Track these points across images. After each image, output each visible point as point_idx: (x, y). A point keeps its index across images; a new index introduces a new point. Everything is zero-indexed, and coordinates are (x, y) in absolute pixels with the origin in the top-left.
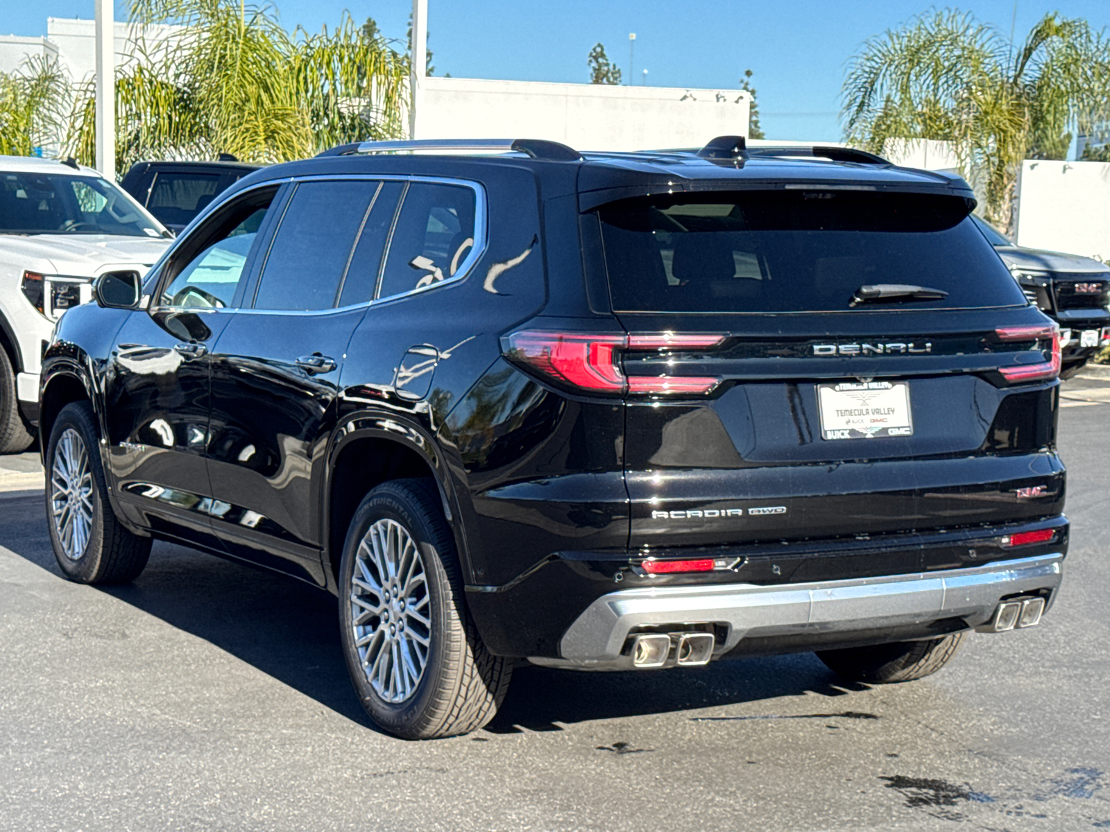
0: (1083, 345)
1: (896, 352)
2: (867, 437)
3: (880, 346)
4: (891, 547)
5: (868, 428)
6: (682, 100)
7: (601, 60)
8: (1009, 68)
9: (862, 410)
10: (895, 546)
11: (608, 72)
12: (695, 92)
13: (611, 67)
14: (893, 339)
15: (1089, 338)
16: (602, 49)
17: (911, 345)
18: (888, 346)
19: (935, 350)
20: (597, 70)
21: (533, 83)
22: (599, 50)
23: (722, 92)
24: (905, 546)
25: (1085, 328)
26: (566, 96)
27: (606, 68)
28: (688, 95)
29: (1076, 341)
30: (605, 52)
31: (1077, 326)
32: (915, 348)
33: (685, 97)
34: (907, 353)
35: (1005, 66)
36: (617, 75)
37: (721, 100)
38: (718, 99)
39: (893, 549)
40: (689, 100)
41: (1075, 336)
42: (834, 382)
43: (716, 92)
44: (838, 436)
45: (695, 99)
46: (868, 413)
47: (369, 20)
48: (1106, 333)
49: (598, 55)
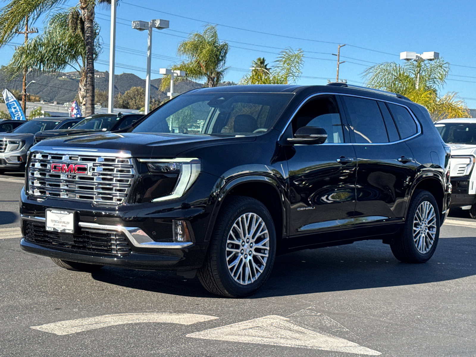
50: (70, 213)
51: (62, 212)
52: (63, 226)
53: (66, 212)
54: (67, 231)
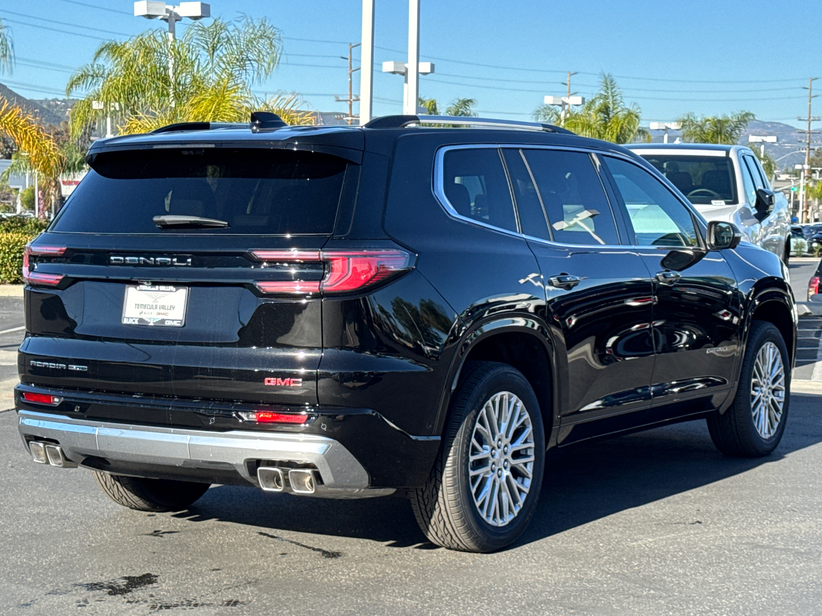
1: (163, 264)
2: (150, 324)
3: (152, 259)
4: (148, 405)
5: (152, 318)
9: (152, 306)
10: (150, 405)
14: (161, 254)
17: (175, 260)
18: (158, 259)
19: (194, 264)
24: (157, 406)
32: (178, 261)
34: (172, 265)
39: (149, 407)
42: (136, 283)
44: (131, 322)
46: (156, 308)
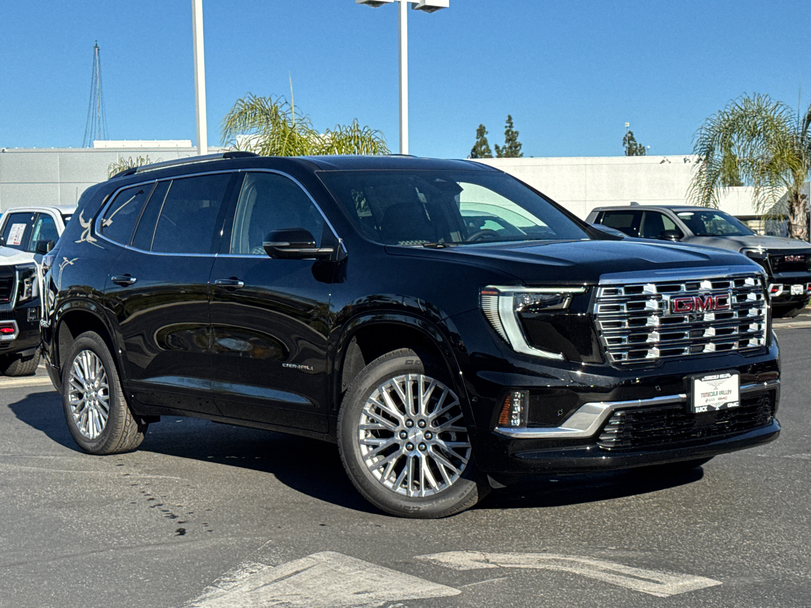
0: (793, 293)
6: (661, 163)
7: (631, 142)
8: (798, 127)
11: (636, 149)
12: (670, 158)
13: (638, 146)
15: (797, 289)
16: (632, 135)
20: (630, 149)
21: (563, 158)
22: (630, 135)
23: (687, 157)
25: (793, 284)
26: (585, 165)
27: (635, 147)
28: (665, 159)
29: (788, 291)
30: (634, 136)
31: (788, 283)
33: (663, 162)
35: (796, 126)
36: (643, 151)
37: (688, 162)
38: (685, 161)
40: (667, 163)
41: (787, 288)
43: (684, 157)
45: (670, 162)
47: (481, 126)
48: (810, 286)
49: (630, 138)
50: (732, 374)
51: (722, 376)
52: (720, 399)
53: (728, 375)
54: (730, 406)
